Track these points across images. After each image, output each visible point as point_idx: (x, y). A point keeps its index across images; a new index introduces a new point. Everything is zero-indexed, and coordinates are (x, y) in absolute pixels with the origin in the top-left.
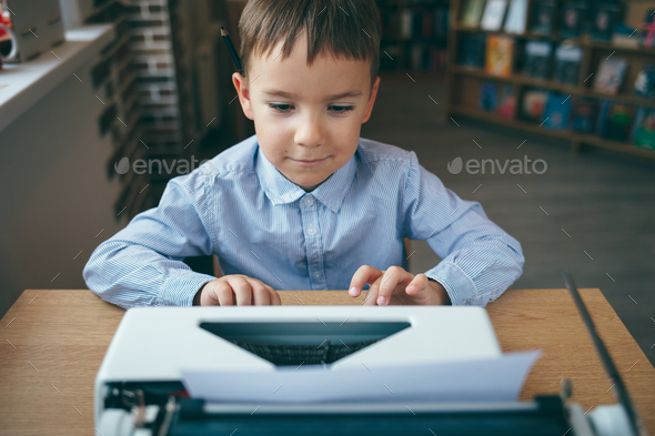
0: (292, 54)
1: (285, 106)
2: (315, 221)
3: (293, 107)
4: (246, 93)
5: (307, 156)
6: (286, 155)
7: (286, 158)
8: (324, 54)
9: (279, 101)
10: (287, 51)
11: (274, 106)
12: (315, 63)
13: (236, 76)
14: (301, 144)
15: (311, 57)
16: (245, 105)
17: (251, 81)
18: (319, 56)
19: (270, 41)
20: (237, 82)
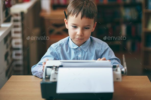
0: (78, 17)
1: (75, 27)
2: (81, 54)
3: (77, 27)
4: (67, 23)
5: (79, 38)
6: (75, 37)
7: (75, 38)
8: (84, 17)
9: (74, 26)
10: (77, 16)
11: (73, 27)
12: (82, 19)
13: (65, 19)
14: (78, 35)
15: (82, 18)
16: (66, 25)
17: (69, 21)
18: (83, 18)
19: (73, 14)
20: (65, 20)
